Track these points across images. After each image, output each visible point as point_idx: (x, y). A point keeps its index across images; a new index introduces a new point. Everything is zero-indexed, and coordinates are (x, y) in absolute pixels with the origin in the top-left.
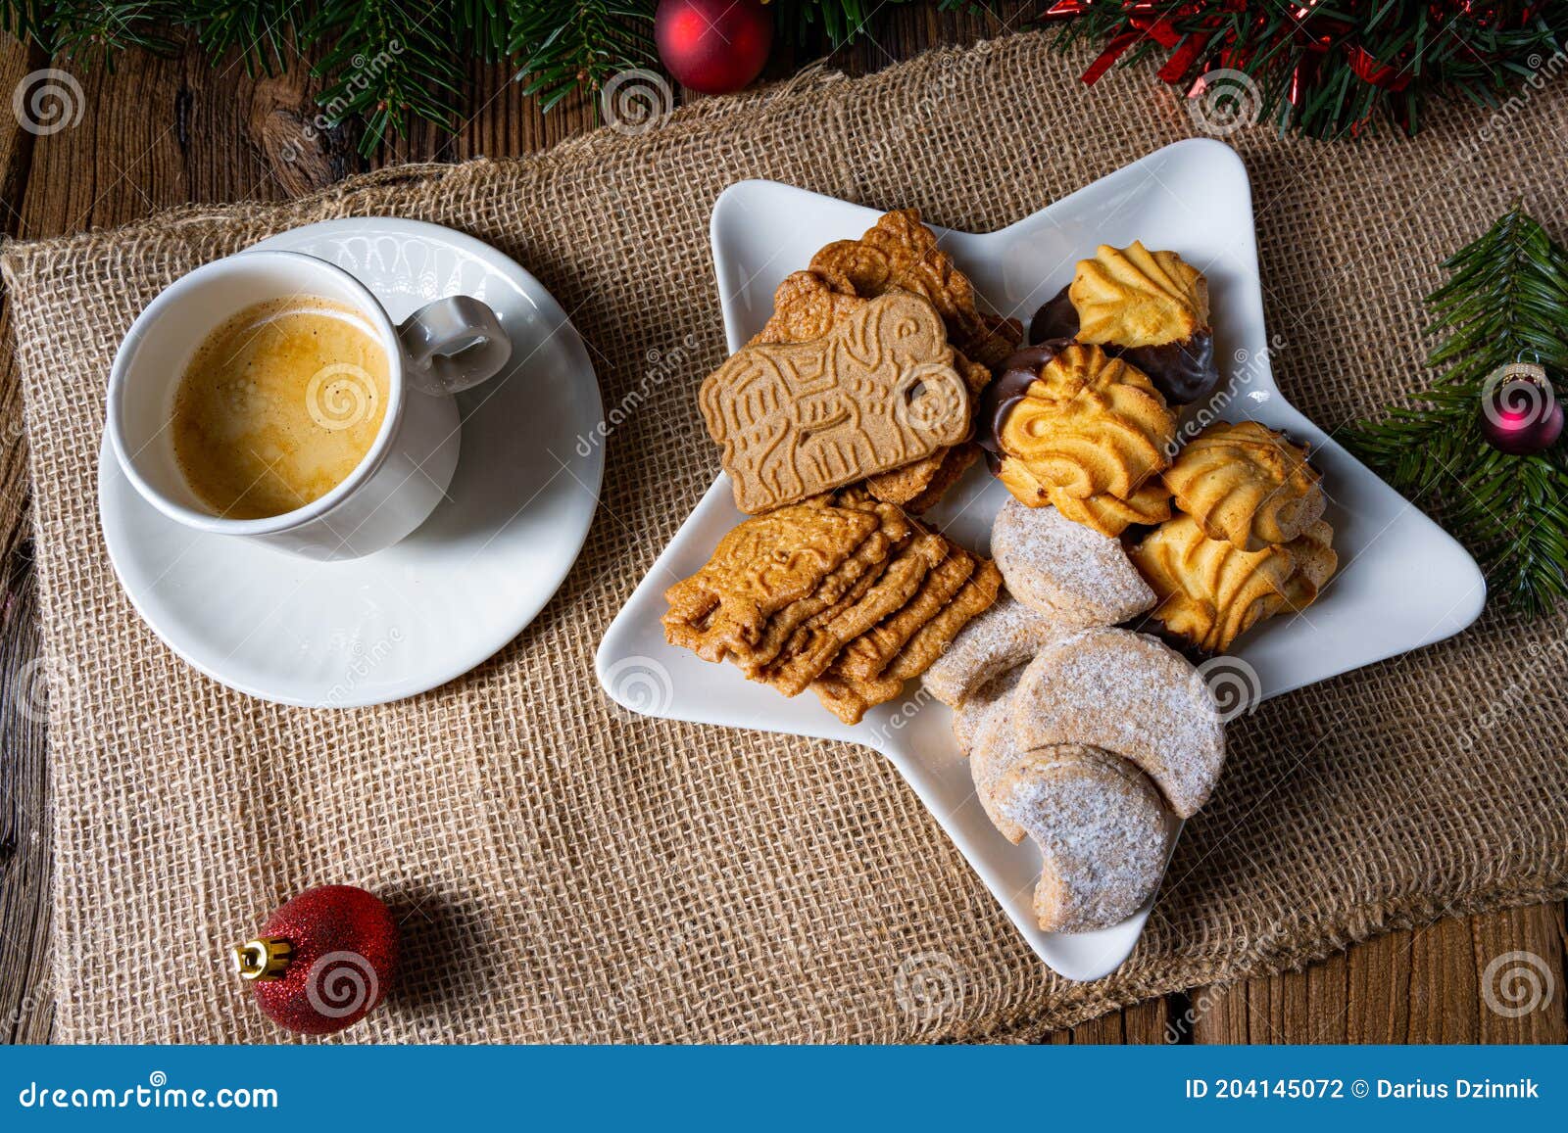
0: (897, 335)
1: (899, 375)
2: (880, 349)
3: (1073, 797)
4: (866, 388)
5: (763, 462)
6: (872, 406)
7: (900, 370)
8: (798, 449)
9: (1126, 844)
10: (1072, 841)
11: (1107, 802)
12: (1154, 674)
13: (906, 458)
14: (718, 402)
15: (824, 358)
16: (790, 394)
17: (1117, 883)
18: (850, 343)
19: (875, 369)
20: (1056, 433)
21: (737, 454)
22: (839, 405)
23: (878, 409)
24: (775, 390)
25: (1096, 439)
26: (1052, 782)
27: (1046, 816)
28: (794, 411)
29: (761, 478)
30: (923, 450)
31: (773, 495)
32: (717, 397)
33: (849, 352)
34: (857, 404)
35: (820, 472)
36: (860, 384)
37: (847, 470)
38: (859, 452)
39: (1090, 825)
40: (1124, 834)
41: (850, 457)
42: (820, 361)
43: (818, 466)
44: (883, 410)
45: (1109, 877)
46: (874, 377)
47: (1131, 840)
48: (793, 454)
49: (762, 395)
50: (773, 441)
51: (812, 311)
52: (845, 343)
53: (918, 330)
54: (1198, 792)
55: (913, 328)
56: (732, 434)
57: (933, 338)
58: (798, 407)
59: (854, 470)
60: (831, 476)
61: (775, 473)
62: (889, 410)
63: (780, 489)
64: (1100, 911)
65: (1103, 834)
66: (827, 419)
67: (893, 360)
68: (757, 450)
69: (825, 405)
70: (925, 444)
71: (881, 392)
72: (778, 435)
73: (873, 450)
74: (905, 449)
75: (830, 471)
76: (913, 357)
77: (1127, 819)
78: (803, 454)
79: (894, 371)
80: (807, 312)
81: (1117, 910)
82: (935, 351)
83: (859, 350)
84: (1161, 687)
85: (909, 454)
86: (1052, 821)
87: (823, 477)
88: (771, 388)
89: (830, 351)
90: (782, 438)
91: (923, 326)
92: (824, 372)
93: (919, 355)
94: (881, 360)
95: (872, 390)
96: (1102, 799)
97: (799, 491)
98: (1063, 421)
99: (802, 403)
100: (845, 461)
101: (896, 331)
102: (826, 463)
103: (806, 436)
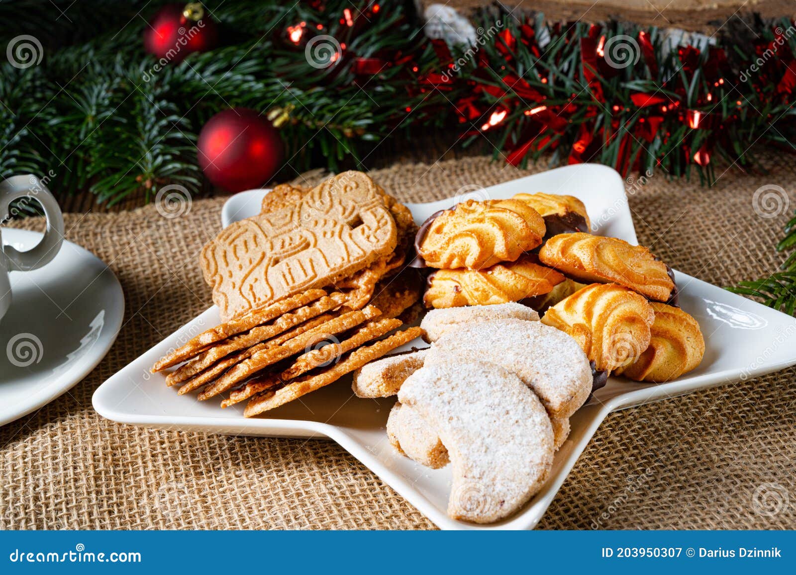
0: (343, 191)
1: (344, 213)
2: (331, 200)
3: (461, 377)
4: (322, 222)
5: (243, 282)
6: (325, 234)
7: (345, 209)
8: (270, 269)
9: (512, 422)
10: (465, 416)
11: (490, 384)
12: (530, 332)
13: (349, 261)
14: (214, 254)
15: (292, 213)
16: (266, 236)
17: (508, 458)
18: (311, 202)
19: (327, 212)
20: (455, 226)
21: (225, 282)
22: (301, 237)
23: (329, 235)
24: (255, 237)
25: (481, 221)
26: (443, 366)
27: (441, 394)
28: (269, 245)
29: (241, 293)
30: (361, 253)
31: (249, 303)
32: (213, 251)
33: (310, 206)
34: (314, 235)
35: (286, 279)
36: (316, 223)
37: (306, 275)
38: (314, 264)
39: (478, 402)
40: (507, 413)
41: (308, 267)
42: (289, 215)
43: (284, 276)
44: (333, 234)
45: (501, 452)
46: (327, 217)
47: (515, 418)
48: (266, 272)
49: (246, 242)
50: (252, 266)
51: (287, 204)
52: (307, 203)
53: (357, 186)
54: (565, 384)
55: (354, 185)
56: (223, 270)
57: (368, 190)
58: (271, 243)
59: (311, 274)
60: (294, 282)
61: (251, 288)
62: (337, 234)
63: (255, 298)
64: (499, 487)
65: (490, 412)
66: (293, 246)
67: (340, 203)
68: (238, 276)
69: (291, 239)
70: (363, 250)
71: (331, 223)
72: (255, 263)
73: (326, 260)
74: (349, 255)
75: (292, 278)
76: (353, 200)
77: (508, 398)
78: (274, 271)
79: (341, 209)
80: (284, 205)
81: (513, 485)
82: (370, 196)
83: (318, 203)
84: (535, 337)
85: (351, 258)
86: (446, 397)
87: (288, 284)
88: (252, 236)
89: (297, 209)
90: (259, 264)
91: (361, 185)
92: (291, 220)
93: (359, 199)
94: (332, 206)
95: (325, 224)
96: (485, 380)
97: (269, 295)
98: (460, 220)
99: (275, 241)
100: (305, 271)
101: (343, 189)
102: (290, 273)
103: (277, 262)
